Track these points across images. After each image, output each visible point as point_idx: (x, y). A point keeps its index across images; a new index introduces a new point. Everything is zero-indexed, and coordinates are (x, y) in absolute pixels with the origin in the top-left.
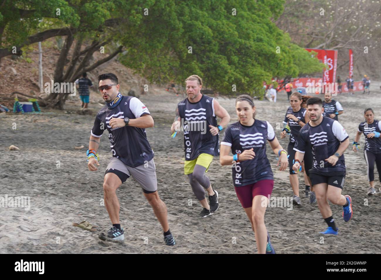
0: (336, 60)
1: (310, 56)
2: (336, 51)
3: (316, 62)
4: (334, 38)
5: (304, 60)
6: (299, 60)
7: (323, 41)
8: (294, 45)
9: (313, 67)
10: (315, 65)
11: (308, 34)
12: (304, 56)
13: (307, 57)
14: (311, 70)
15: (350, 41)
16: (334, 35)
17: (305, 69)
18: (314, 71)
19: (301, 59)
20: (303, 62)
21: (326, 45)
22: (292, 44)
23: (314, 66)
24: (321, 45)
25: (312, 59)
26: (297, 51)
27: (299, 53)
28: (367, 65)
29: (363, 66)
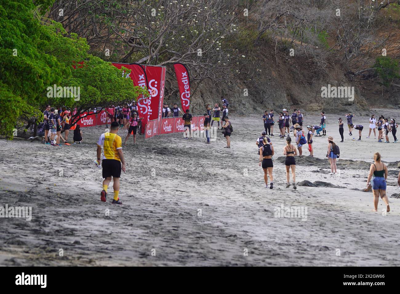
0: (163, 82)
1: (119, 75)
2: (165, 69)
3: (129, 84)
4: (164, 47)
5: (109, 81)
6: (101, 81)
7: (147, 53)
8: (94, 58)
9: (123, 92)
10: (127, 89)
11: (125, 42)
12: (109, 74)
13: (114, 76)
14: (121, 96)
15: (189, 53)
16: (164, 44)
17: (111, 94)
18: (125, 98)
19: (105, 79)
20: (107, 84)
21: (152, 58)
22: (91, 56)
23: (125, 91)
24: (145, 59)
25: (122, 79)
26: (98, 67)
27: (101, 69)
28: (217, 91)
29: (211, 92)
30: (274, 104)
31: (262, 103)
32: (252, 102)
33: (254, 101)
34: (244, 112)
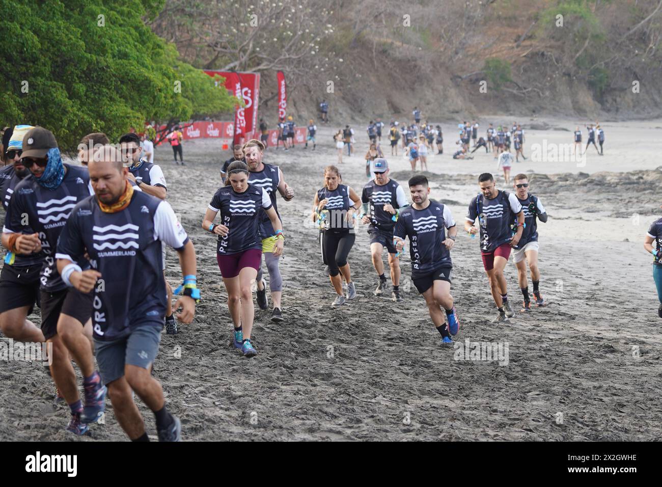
0: (257, 91)
1: (212, 84)
2: (258, 75)
3: (224, 94)
4: (254, 52)
5: (202, 90)
6: (193, 91)
7: (234, 57)
8: (185, 65)
10: (221, 99)
11: (209, 46)
12: (202, 84)
13: (207, 86)
14: (215, 107)
15: (282, 57)
16: (254, 47)
17: (204, 106)
18: (219, 110)
19: (197, 89)
20: (200, 95)
21: (241, 64)
22: (181, 63)
23: (219, 101)
24: (232, 65)
25: (215, 88)
26: (189, 76)
27: (194, 78)
28: (311, 99)
29: (305, 101)
30: (374, 113)
31: (360, 112)
32: (349, 111)
33: (351, 109)
34: (342, 123)
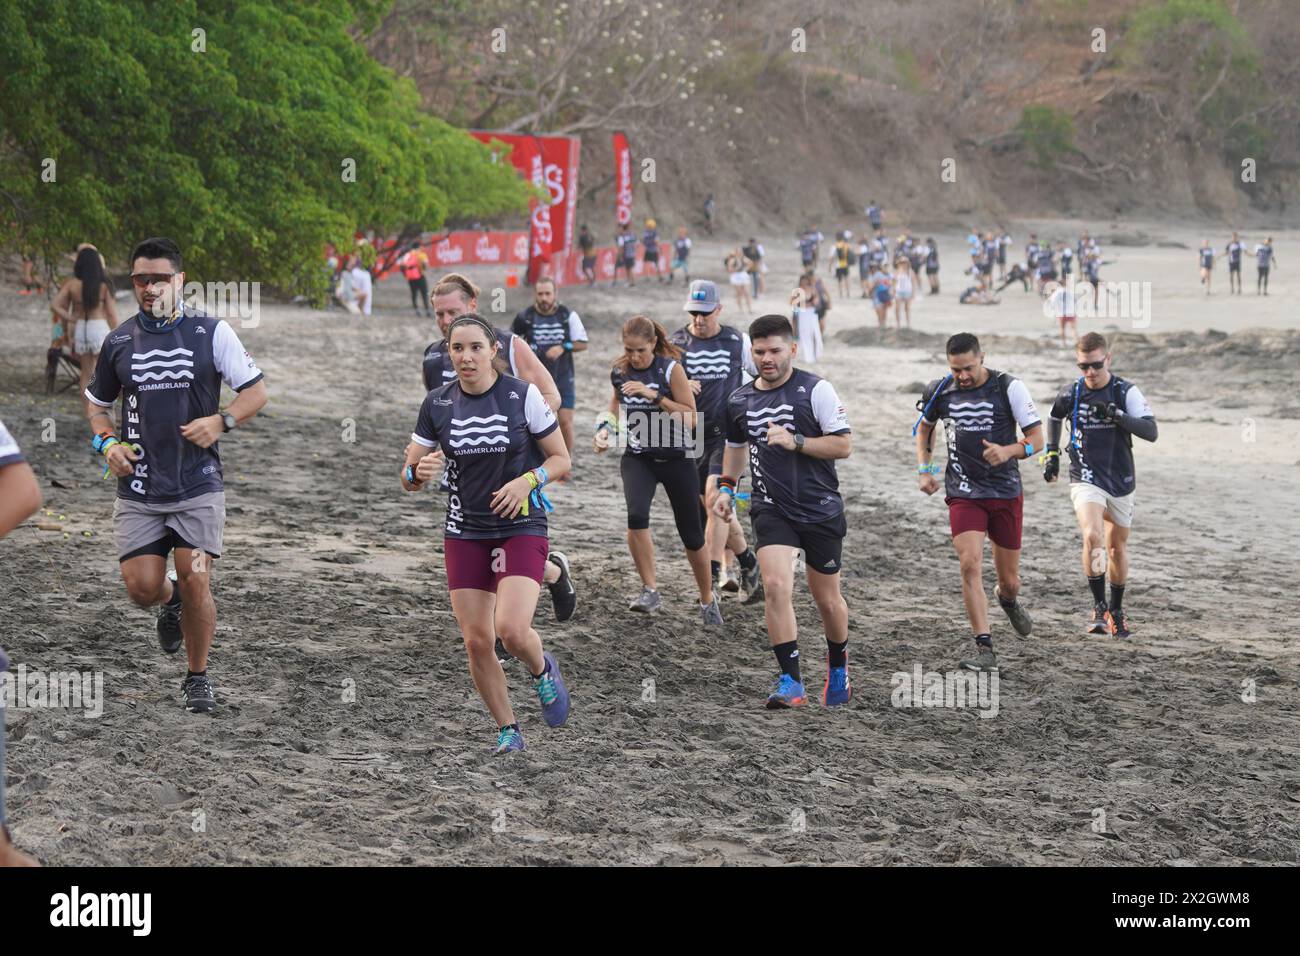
0: (573, 171)
1: (487, 158)
2: (576, 140)
3: (508, 178)
4: (567, 94)
5: (467, 171)
6: (448, 171)
7: (529, 105)
8: (433, 121)
9: (497, 195)
10: (504, 188)
11: (480, 83)
12: (467, 157)
13: (476, 161)
14: (491, 204)
15: (623, 105)
16: (568, 85)
17: (471, 201)
18: (500, 208)
19: (456, 168)
20: (462, 179)
21: (542, 119)
22: (423, 117)
23: (500, 192)
24: (524, 121)
25: (492, 167)
26: (440, 141)
27: (449, 146)
28: (681, 187)
29: (667, 191)
30: (803, 213)
31: (777, 211)
32: (755, 210)
33: (759, 206)
34: (740, 232)
